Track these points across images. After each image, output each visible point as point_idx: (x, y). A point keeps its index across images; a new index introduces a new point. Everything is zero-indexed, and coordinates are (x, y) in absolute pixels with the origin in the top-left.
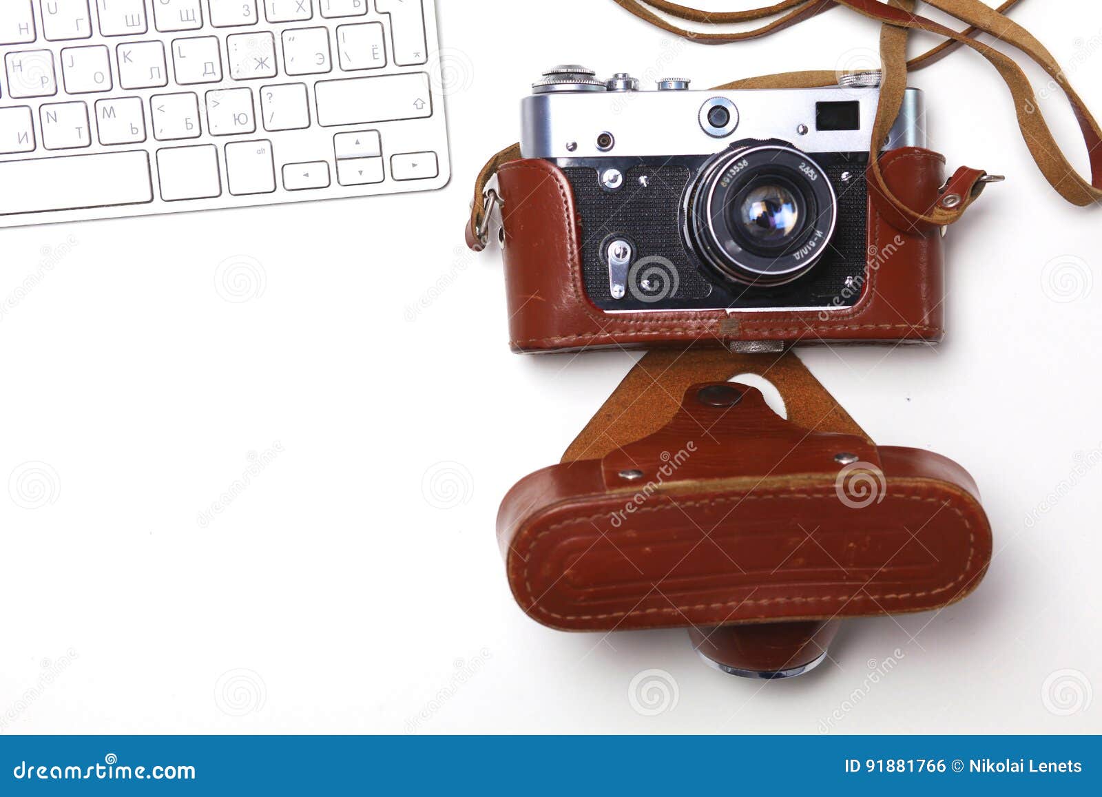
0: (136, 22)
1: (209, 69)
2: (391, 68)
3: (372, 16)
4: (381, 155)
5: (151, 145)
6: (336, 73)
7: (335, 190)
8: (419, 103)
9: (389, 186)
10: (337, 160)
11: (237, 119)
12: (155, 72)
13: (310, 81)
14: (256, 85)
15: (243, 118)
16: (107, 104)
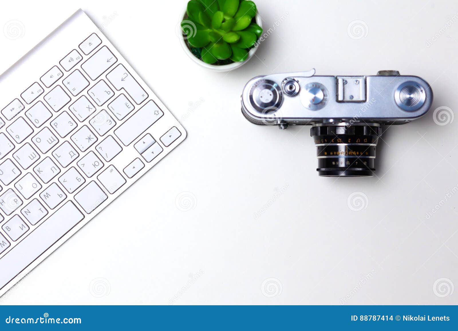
0: (34, 156)
1: (72, 154)
2: (137, 107)
3: (117, 93)
4: (156, 141)
5: (70, 197)
6: (119, 123)
7: (148, 166)
8: (156, 113)
9: (167, 150)
10: (141, 154)
11: (95, 165)
12: (53, 169)
13: (111, 132)
14: (93, 148)
15: (96, 163)
16: (44, 193)
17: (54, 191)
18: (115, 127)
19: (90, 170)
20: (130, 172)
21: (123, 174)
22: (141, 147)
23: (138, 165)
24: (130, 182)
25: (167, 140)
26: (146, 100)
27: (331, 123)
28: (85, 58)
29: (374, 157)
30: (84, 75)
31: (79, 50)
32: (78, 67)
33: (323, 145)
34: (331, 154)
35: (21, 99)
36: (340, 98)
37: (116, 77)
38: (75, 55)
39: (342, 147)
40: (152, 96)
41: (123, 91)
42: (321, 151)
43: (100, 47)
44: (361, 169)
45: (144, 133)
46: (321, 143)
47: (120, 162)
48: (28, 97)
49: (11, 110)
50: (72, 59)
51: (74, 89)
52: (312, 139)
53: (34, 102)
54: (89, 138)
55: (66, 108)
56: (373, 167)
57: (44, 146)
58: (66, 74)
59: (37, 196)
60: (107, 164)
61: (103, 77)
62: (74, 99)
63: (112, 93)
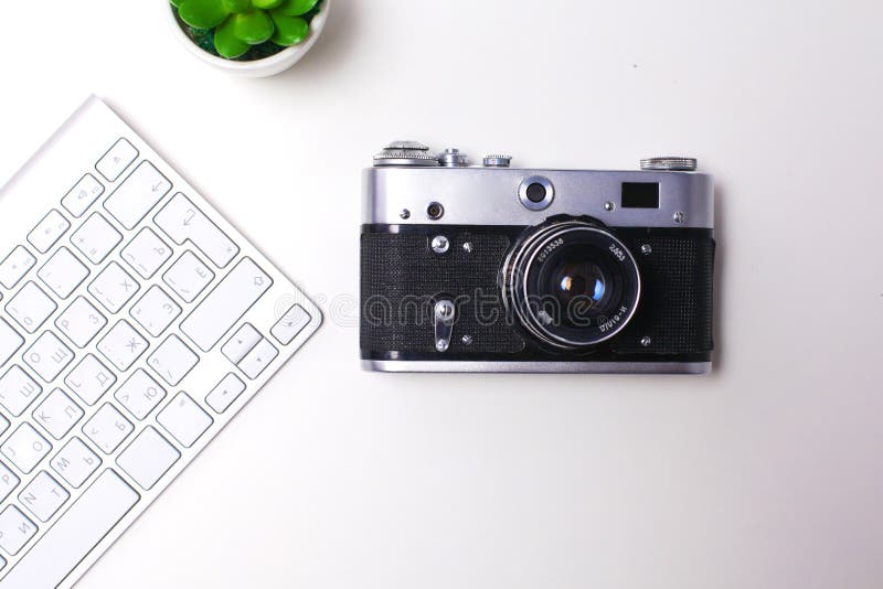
0: (31, 390)
1: (103, 379)
2: (220, 274)
3: (178, 250)
4: (263, 336)
5: (109, 461)
7: (253, 386)
8: (258, 280)
9: (286, 352)
10: (236, 365)
11: (148, 396)
12: (69, 411)
13: (174, 328)
14: (141, 363)
15: (152, 392)
16: (58, 459)
17: (76, 452)
18: (181, 317)
19: (139, 405)
20: (219, 401)
21: (205, 408)
22: (234, 350)
23: (233, 386)
24: (220, 420)
25: (284, 333)
26: (236, 258)
28: (110, 188)
31: (96, 173)
32: (97, 206)
37: (174, 218)
38: (89, 184)
40: (247, 249)
41: (188, 245)
43: (136, 162)
45: (240, 322)
47: (198, 385)
48: (8, 275)
50: (83, 194)
51: (94, 252)
53: (20, 284)
54: (133, 345)
55: (82, 290)
57: (47, 368)
58: (76, 223)
59: (44, 465)
60: (172, 392)
61: (147, 221)
62: (95, 270)
63: (169, 252)
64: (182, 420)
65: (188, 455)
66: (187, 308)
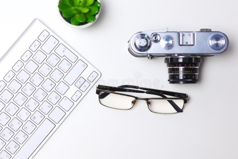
17: (37, 115)
18: (64, 77)
19: (54, 101)
20: (75, 98)
21: (71, 100)
23: (79, 94)
24: (76, 103)
25: (91, 79)
26: (77, 60)
27: (176, 56)
28: (42, 43)
29: (198, 74)
30: (43, 52)
31: (38, 39)
32: (39, 48)
33: (172, 67)
34: (176, 72)
35: (13, 70)
36: (181, 43)
37: (60, 50)
38: (37, 43)
39: (181, 68)
40: (80, 57)
41: (64, 57)
42: (171, 71)
43: (49, 36)
44: (191, 80)
46: (170, 67)
47: (69, 94)
48: (16, 68)
49: (9, 77)
50: (35, 45)
51: (39, 61)
52: (166, 64)
53: (20, 71)
54: (51, 85)
55: (37, 71)
56: (197, 79)
57: (29, 92)
58: (34, 53)
59: (29, 119)
60: (62, 97)
61: (53, 52)
62: (40, 66)
63: (59, 60)
64: (66, 104)
65: (68, 113)
66: (65, 74)
